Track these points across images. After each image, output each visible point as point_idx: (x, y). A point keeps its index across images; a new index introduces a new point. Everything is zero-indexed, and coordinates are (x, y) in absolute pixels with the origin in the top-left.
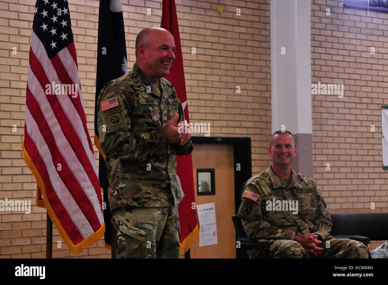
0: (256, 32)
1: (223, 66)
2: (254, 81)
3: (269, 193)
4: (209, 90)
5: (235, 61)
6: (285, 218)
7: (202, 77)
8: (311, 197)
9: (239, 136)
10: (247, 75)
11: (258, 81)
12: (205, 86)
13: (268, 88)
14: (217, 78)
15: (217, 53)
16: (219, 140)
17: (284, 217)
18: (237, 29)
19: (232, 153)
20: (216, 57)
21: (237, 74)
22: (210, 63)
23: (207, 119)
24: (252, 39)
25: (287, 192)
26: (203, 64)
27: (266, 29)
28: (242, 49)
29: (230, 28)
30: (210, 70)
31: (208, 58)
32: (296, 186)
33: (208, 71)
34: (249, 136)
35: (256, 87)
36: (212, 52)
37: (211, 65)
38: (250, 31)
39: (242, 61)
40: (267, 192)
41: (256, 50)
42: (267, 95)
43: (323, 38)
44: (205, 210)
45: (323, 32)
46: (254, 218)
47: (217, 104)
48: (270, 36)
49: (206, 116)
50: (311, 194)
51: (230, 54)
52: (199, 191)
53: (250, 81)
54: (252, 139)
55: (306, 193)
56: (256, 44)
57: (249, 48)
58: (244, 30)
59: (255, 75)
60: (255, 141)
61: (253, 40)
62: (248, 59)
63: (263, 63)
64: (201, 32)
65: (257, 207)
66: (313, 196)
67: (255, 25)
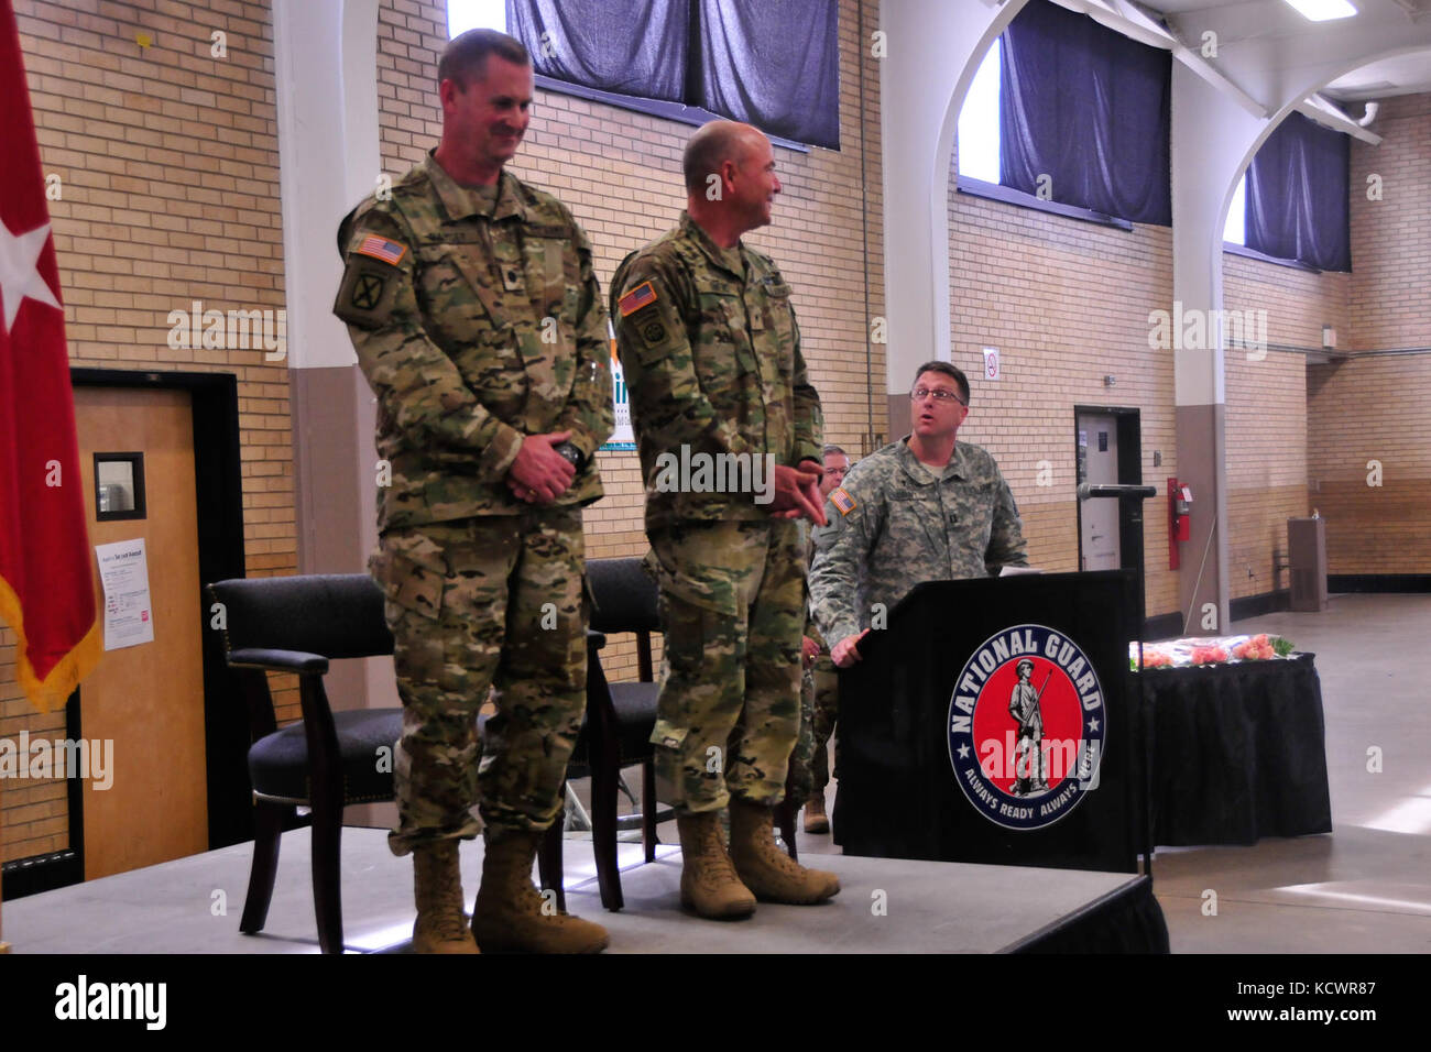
0: (242, 107)
1: (156, 188)
2: (241, 232)
3: (431, 237)
4: (122, 250)
5: (188, 177)
6: (487, 316)
7: (102, 214)
8: (564, 254)
9: (207, 370)
10: (223, 214)
11: (251, 233)
12: (111, 237)
13: (276, 253)
14: (142, 220)
15: (138, 153)
16: (153, 378)
17: (481, 312)
18: (189, 96)
19: (188, 412)
20: (136, 164)
21: (195, 210)
22: (120, 178)
23: (119, 323)
24: (230, 125)
25: (492, 233)
26: (102, 180)
27: (264, 103)
28: (207, 147)
29: (172, 92)
30: (124, 196)
31: (116, 166)
32: (516, 211)
33: (119, 200)
34: (231, 370)
35: (246, 248)
36: (127, 151)
37: (125, 184)
38: (226, 103)
39: (207, 180)
40: (425, 234)
41: (241, 154)
42: (274, 268)
43: (403, 138)
44: (118, 557)
45: (404, 123)
46: (393, 321)
47: (144, 285)
48: (275, 121)
49: (116, 317)
50: (561, 243)
51: (174, 159)
52: (102, 510)
53: (230, 230)
54: (240, 377)
55: (545, 237)
56: (243, 139)
57: (225, 147)
58: (208, 100)
59: (244, 216)
60: (246, 382)
61: (233, 129)
62: (222, 174)
63: (261, 189)
64: (91, 93)
65: (400, 285)
66: (569, 249)
67: (237, 90)
